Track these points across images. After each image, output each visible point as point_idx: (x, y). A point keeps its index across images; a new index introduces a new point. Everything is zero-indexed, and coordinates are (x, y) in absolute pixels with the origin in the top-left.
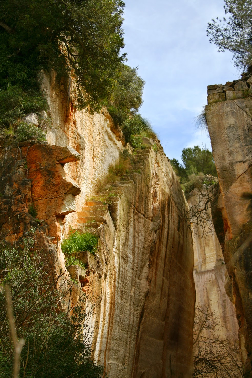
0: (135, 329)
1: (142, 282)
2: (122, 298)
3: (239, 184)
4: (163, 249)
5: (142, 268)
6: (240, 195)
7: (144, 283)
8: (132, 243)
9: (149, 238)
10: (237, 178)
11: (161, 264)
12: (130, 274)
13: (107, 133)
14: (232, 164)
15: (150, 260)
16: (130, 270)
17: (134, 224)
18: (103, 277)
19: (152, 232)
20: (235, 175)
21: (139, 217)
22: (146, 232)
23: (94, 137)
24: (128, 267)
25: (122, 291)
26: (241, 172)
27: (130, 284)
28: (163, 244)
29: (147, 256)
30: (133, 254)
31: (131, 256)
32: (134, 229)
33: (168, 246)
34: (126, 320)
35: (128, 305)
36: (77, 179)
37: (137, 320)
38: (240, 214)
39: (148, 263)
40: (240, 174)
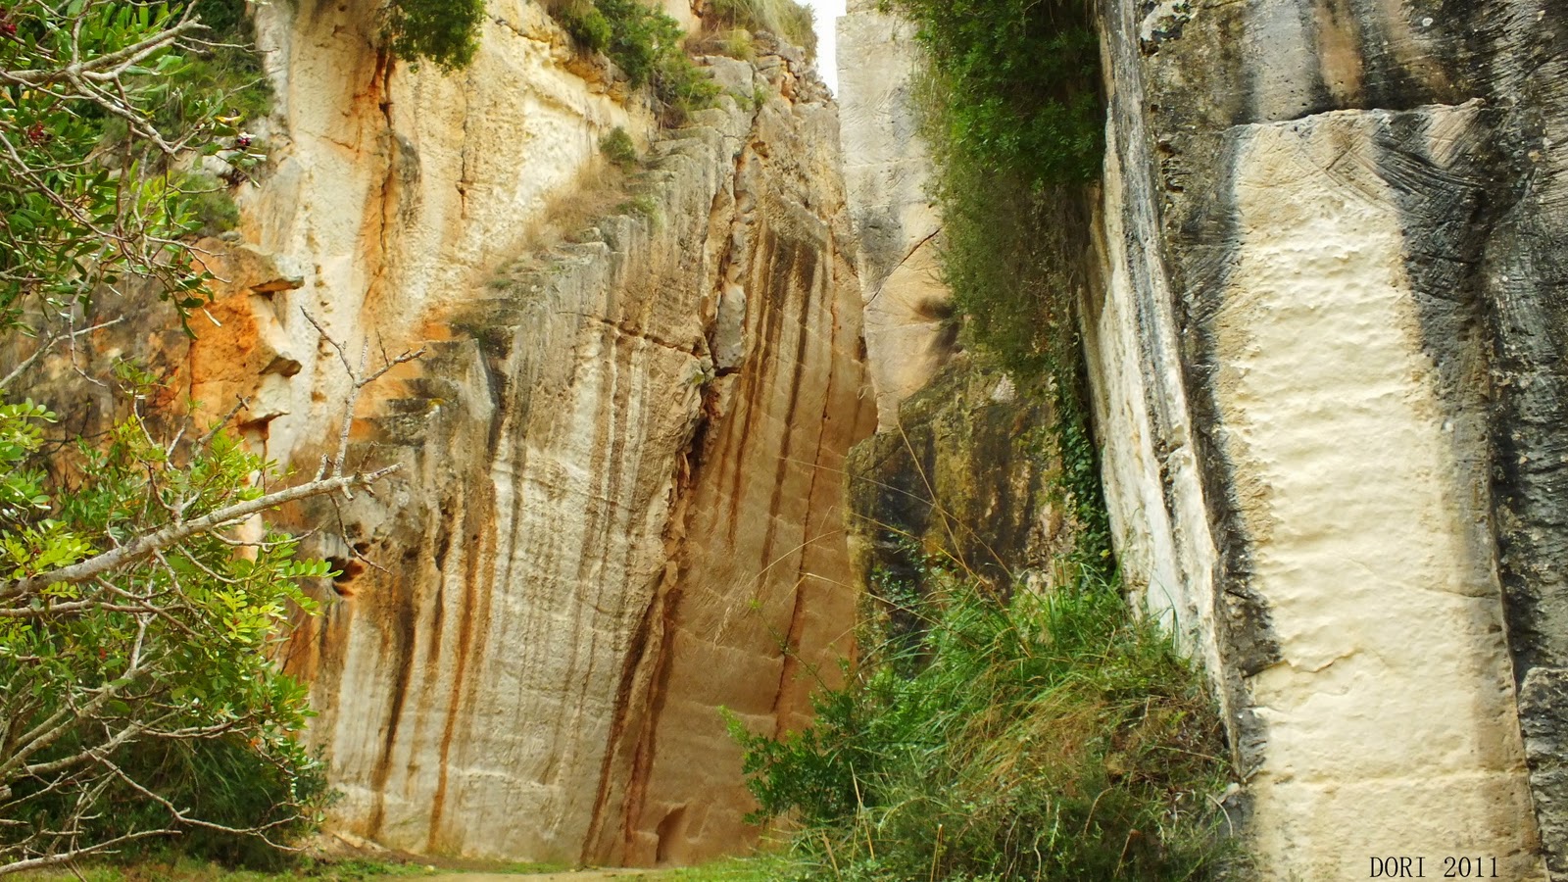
0: (602, 683)
1: (641, 543)
2: (529, 598)
3: (913, 272)
4: (772, 427)
5: (644, 502)
6: (913, 304)
7: (653, 549)
8: (588, 435)
9: (675, 408)
10: (907, 253)
11: (761, 476)
12: (574, 528)
13: (536, 94)
14: (894, 209)
15: (679, 476)
16: (576, 517)
17: (603, 375)
18: (429, 554)
19: (686, 389)
20: (901, 244)
21: (633, 350)
22: (660, 392)
23: (469, 125)
24: (567, 507)
25: (532, 580)
26: (920, 234)
27: (573, 554)
28: (769, 412)
29: (667, 463)
30: (594, 466)
31: (580, 474)
32: (604, 389)
33: (799, 414)
34: (552, 659)
35: (562, 616)
36: (386, 270)
37: (612, 658)
38: (906, 365)
39: (668, 486)
40: (915, 241)
